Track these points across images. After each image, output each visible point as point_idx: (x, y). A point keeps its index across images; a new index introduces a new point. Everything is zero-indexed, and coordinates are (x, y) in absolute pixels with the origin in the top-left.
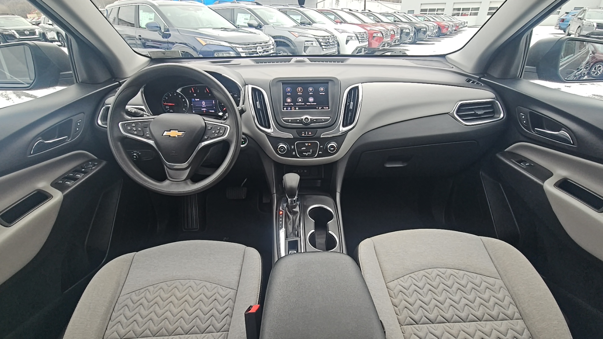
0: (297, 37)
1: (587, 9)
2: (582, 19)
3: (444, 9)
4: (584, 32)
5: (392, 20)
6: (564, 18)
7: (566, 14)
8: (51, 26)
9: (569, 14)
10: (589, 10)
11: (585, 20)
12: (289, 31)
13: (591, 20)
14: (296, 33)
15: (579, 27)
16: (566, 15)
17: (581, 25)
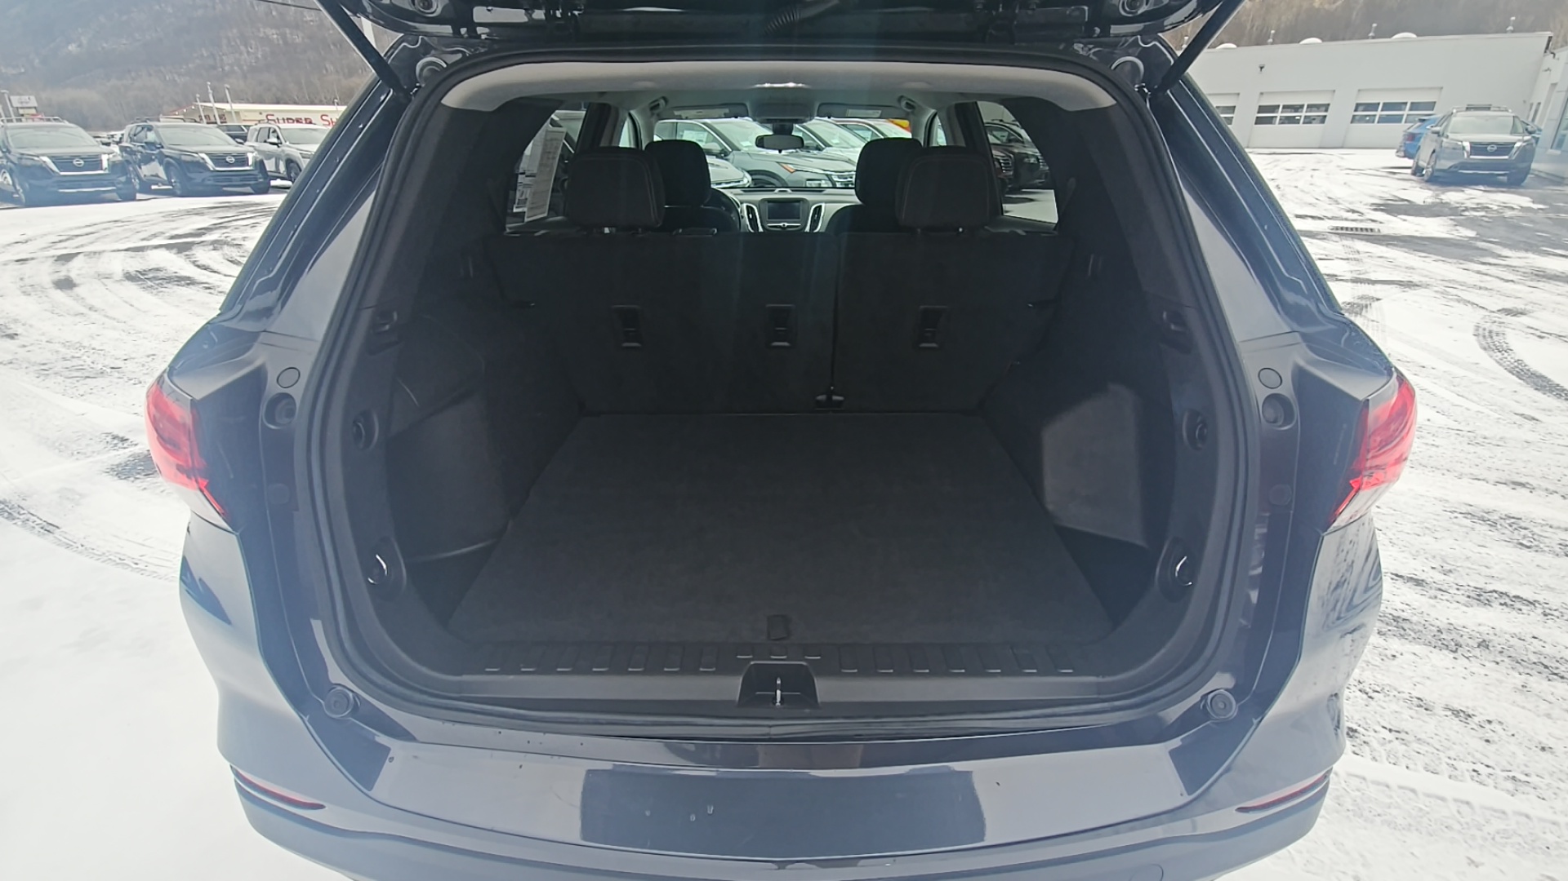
0: (792, 173)
1: (1455, 111)
2: (1441, 134)
3: (1235, 107)
4: (1443, 162)
5: (1004, 139)
6: (1416, 131)
7: (1419, 124)
8: (276, 146)
9: (1426, 123)
10: (1459, 113)
11: (1447, 137)
12: (778, 162)
13: (1459, 137)
14: (791, 166)
15: (1434, 152)
16: (1420, 126)
17: (1438, 150)
